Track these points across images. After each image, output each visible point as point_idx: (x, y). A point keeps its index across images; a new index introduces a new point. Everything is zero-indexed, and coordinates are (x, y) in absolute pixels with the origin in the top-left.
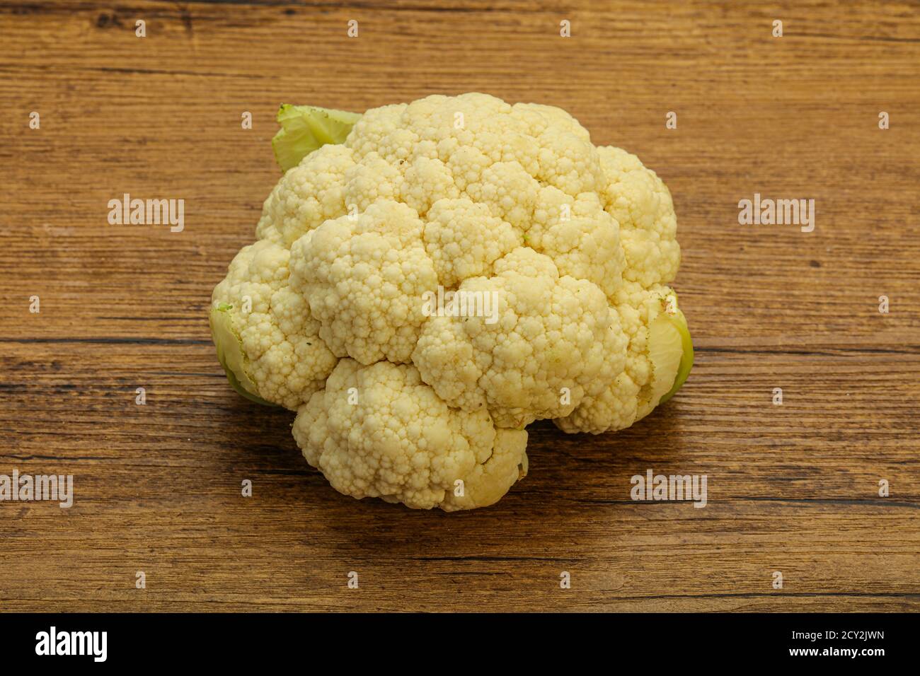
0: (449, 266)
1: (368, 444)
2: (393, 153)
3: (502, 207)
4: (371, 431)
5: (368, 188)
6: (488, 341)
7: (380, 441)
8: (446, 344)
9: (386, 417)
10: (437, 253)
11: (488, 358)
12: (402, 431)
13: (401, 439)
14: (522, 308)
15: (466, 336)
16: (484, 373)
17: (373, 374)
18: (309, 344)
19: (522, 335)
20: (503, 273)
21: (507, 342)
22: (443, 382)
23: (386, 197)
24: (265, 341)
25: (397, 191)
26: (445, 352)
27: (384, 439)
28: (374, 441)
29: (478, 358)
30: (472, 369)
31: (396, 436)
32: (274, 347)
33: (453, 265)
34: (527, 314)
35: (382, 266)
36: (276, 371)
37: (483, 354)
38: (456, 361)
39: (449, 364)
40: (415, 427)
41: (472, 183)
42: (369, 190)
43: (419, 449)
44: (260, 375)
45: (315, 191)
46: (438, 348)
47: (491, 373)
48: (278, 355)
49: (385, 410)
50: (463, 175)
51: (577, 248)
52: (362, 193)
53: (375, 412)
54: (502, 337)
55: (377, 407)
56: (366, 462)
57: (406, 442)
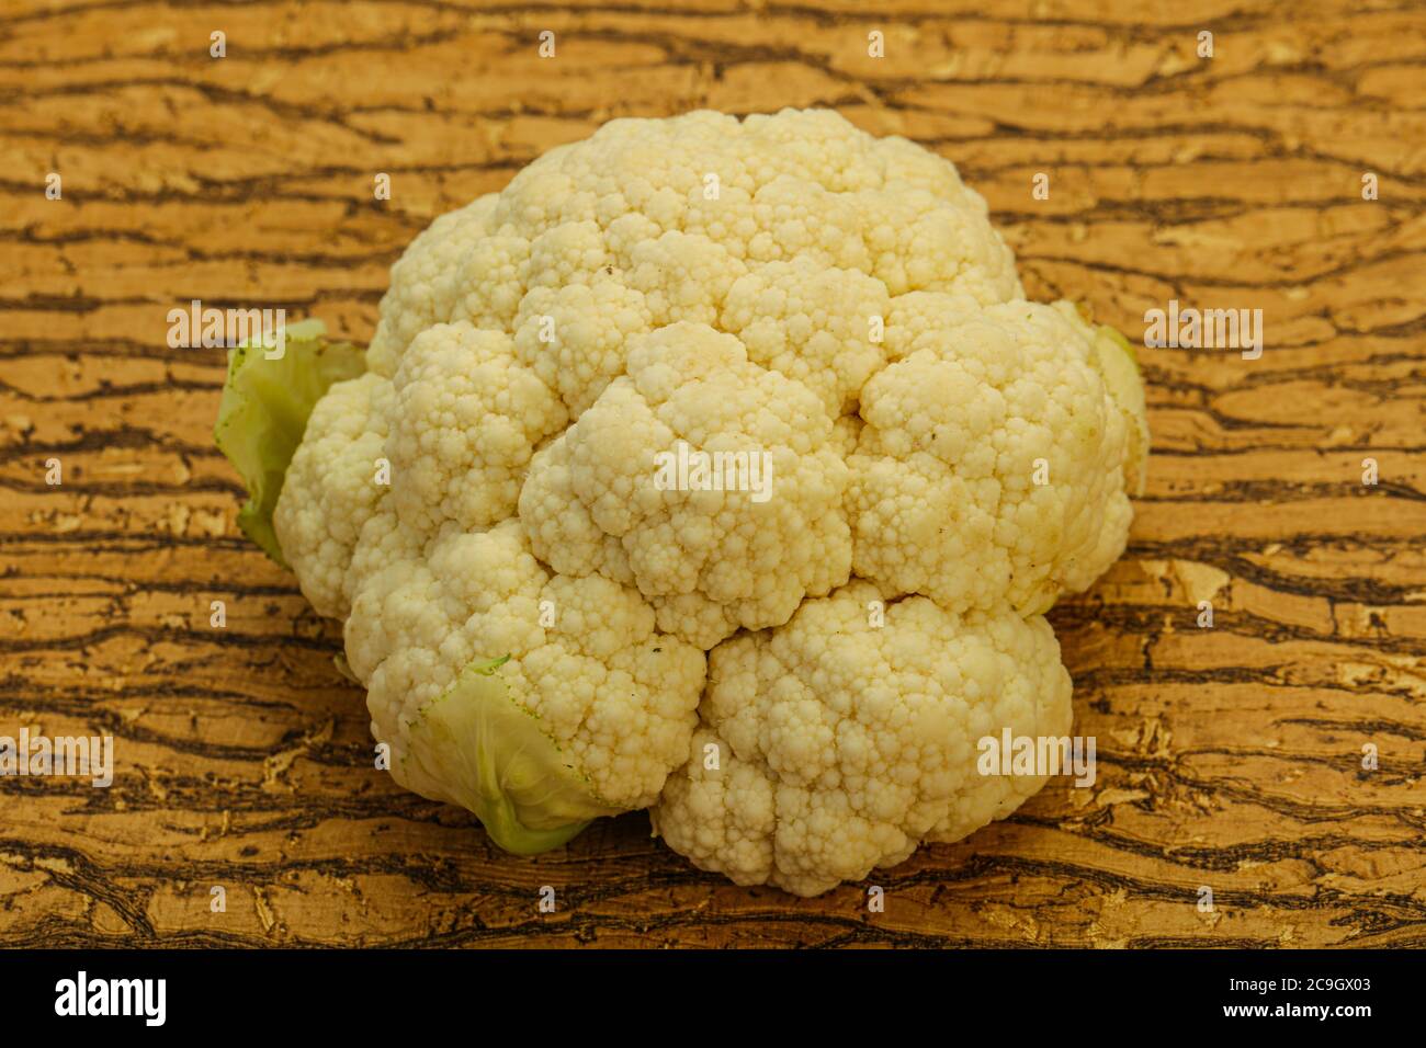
0: (831, 376)
1: (889, 742)
2: (578, 267)
3: (826, 249)
4: (885, 716)
5: (600, 331)
6: (982, 454)
7: (909, 723)
8: (924, 497)
9: (893, 678)
10: (801, 366)
11: (995, 485)
12: (934, 686)
13: (940, 699)
14: (998, 372)
15: (943, 466)
16: (998, 517)
17: (812, 629)
18: (657, 650)
19: (1026, 418)
20: (915, 344)
21: (1015, 439)
22: (948, 567)
23: (638, 331)
24: (585, 687)
25: (647, 313)
26: (930, 509)
27: (914, 714)
28: (896, 730)
29: (981, 494)
30: (978, 516)
31: (931, 699)
32: (602, 690)
33: (836, 371)
34: (1011, 381)
35: (745, 426)
36: (627, 730)
37: (983, 482)
38: (954, 517)
39: (946, 527)
40: (947, 668)
41: (751, 237)
42: (604, 336)
43: (972, 704)
44: (598, 756)
45: (490, 403)
46: (915, 510)
47: (1008, 509)
48: (617, 701)
49: (884, 667)
50: (731, 232)
51: (965, 260)
52: (595, 348)
53: (870, 680)
54: (1000, 435)
55: (868, 670)
56: (891, 780)
57: (947, 699)
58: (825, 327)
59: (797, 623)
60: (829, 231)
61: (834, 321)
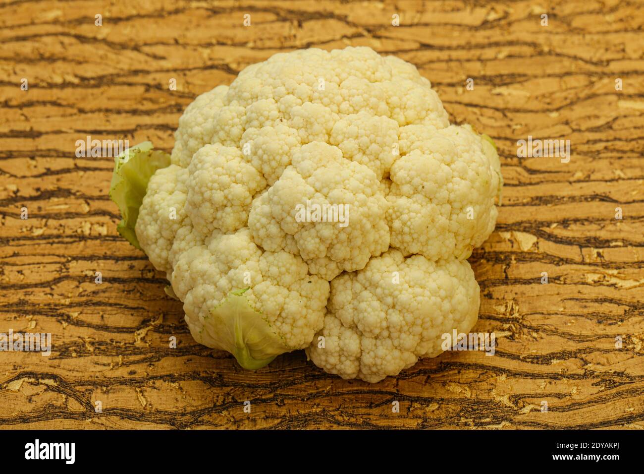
0: (378, 163)
1: (409, 317)
2: (267, 119)
3: (372, 108)
4: (407, 307)
5: (280, 147)
6: (443, 194)
7: (418, 309)
8: (420, 213)
9: (410, 290)
10: (365, 159)
11: (448, 207)
12: (427, 293)
13: (430, 298)
14: (448, 158)
15: (427, 200)
16: (450, 220)
17: (375, 271)
18: (310, 282)
19: (460, 177)
20: (412, 147)
21: (456, 187)
22: (430, 242)
23: (296, 146)
24: (280, 299)
25: (299, 138)
26: (423, 218)
27: (419, 305)
28: (412, 312)
29: (443, 210)
30: (442, 220)
31: (427, 298)
32: (287, 300)
33: (380, 161)
34: (452, 162)
35: (345, 186)
36: (298, 317)
37: (444, 205)
38: (433, 221)
39: (430, 226)
40: (432, 285)
41: (340, 104)
42: (282, 149)
43: (443, 299)
44: (286, 328)
46: (417, 219)
47: (454, 217)
48: (294, 305)
49: (406, 286)
50: (332, 102)
51: (428, 110)
52: (278, 154)
53: (401, 292)
54: (450, 185)
55: (400, 287)
56: (410, 333)
57: (433, 298)
58: (375, 142)
59: (368, 268)
60: (373, 100)
61: (379, 139)
